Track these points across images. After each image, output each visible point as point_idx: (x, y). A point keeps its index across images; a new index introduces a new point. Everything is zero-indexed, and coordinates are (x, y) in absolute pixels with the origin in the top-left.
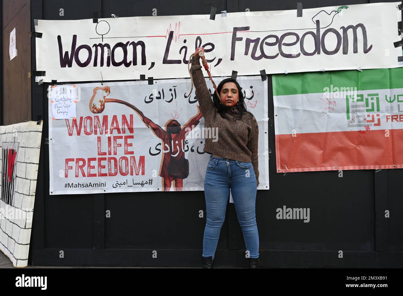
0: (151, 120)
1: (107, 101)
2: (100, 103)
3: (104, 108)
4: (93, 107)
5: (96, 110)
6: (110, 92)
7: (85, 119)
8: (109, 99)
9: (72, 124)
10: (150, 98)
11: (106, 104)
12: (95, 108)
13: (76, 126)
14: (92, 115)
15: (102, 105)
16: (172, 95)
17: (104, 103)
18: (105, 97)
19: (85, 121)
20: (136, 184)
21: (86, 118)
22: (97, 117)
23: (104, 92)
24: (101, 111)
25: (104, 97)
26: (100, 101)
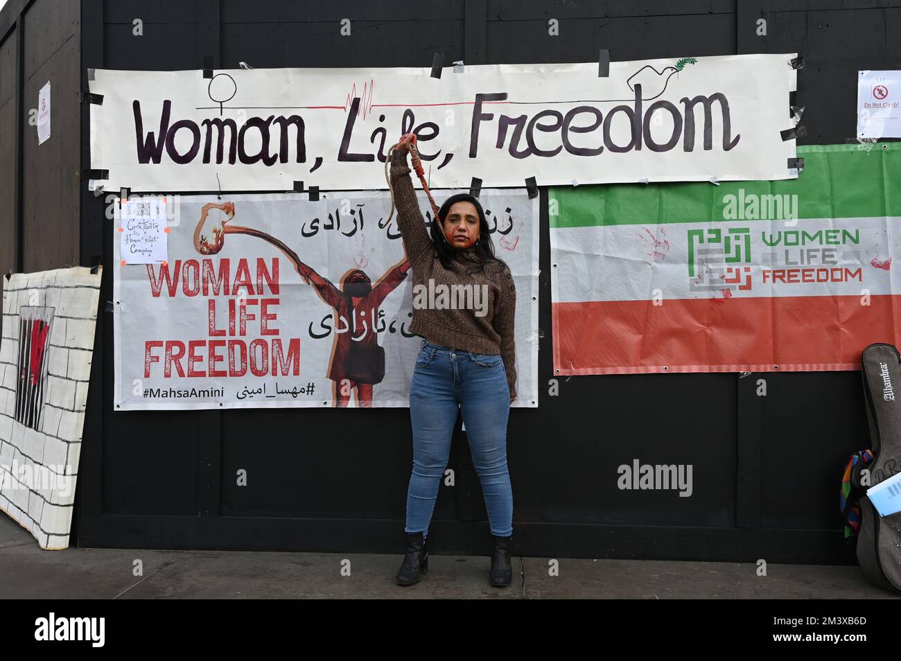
0: (313, 270)
1: (228, 230)
2: (214, 235)
3: (222, 243)
4: (201, 242)
5: (207, 247)
6: (234, 214)
7: (184, 265)
8: (231, 227)
9: (160, 274)
10: (312, 227)
11: (225, 235)
12: (206, 244)
13: (168, 279)
14: (200, 258)
15: (217, 239)
16: (355, 222)
17: (223, 235)
18: (225, 222)
19: (186, 269)
20: (282, 393)
21: (187, 262)
22: (209, 261)
23: (223, 213)
24: (216, 250)
25: (223, 223)
26: (215, 231)
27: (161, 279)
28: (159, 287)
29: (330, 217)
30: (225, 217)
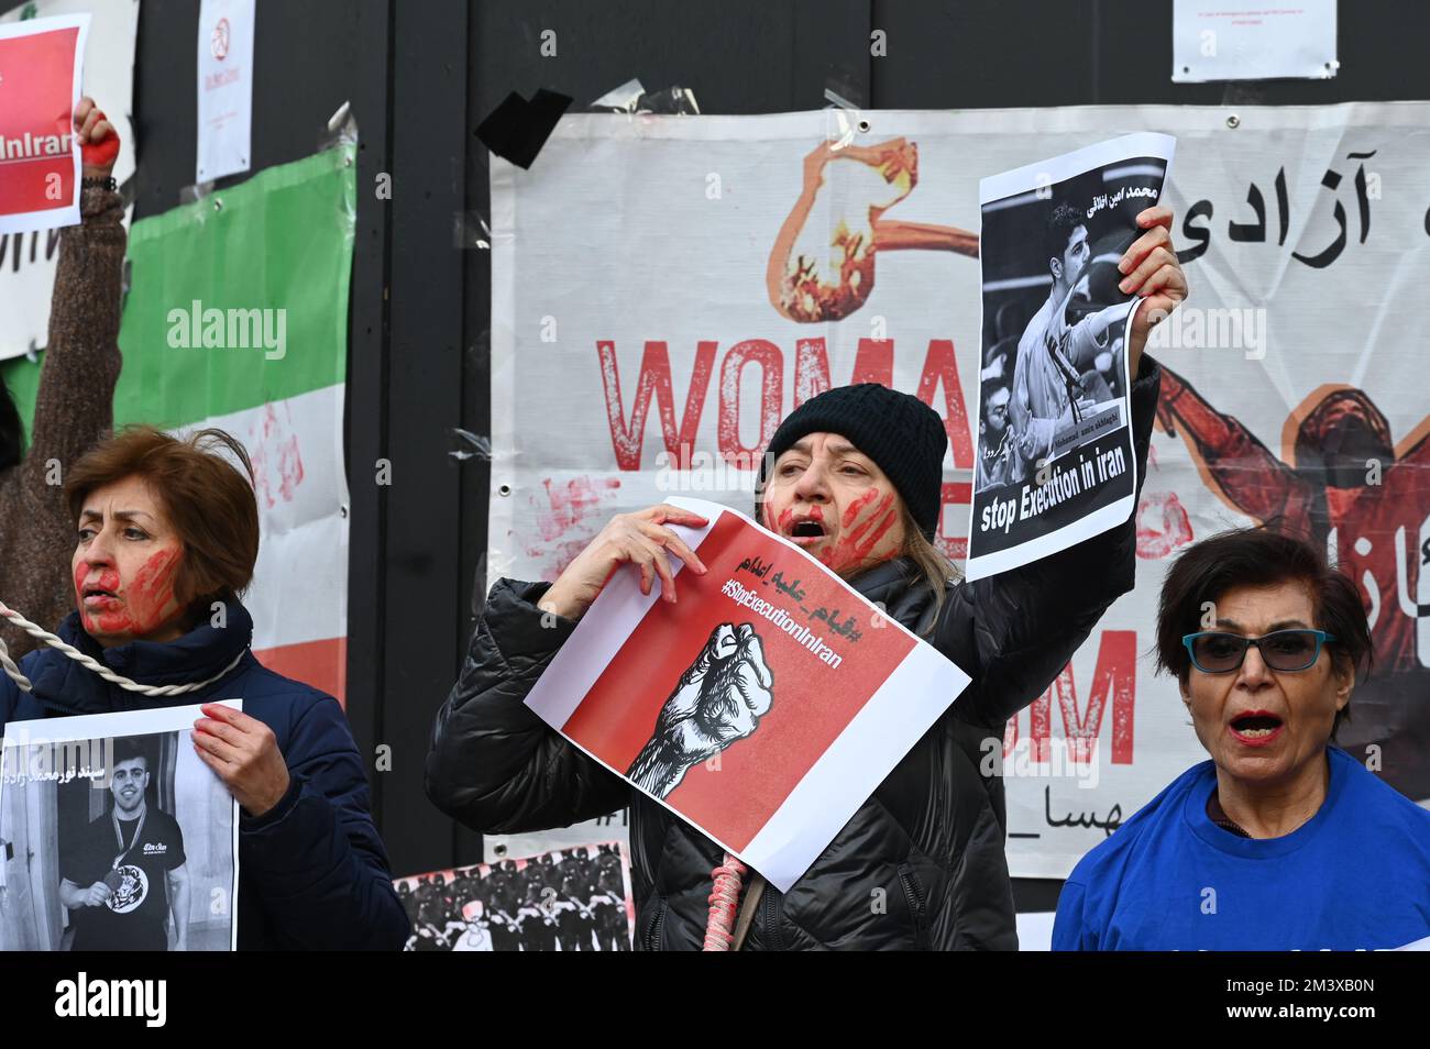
27: (641, 401)
28: (636, 435)
29: (1255, 198)
30: (883, 193)
